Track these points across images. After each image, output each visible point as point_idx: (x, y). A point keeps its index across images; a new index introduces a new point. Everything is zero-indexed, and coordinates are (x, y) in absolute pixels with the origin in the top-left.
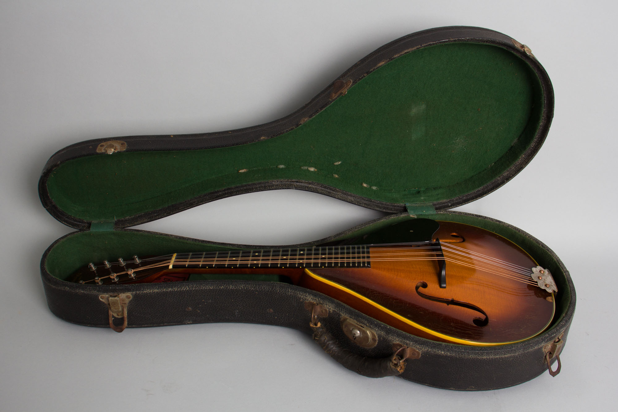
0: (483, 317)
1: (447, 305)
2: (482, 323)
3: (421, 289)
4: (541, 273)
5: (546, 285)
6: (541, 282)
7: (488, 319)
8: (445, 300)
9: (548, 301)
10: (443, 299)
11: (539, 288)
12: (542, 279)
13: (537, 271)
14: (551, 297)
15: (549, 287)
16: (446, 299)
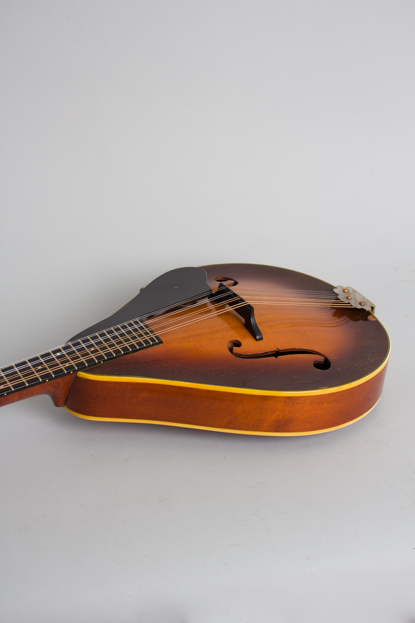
0: (321, 359)
1: (276, 358)
2: (324, 365)
3: (236, 349)
4: (346, 292)
5: (360, 304)
6: (353, 302)
7: (327, 359)
8: (269, 354)
9: (372, 321)
10: (267, 352)
11: (355, 309)
12: (351, 298)
13: (341, 292)
14: (372, 315)
15: (364, 304)
16: (270, 352)
